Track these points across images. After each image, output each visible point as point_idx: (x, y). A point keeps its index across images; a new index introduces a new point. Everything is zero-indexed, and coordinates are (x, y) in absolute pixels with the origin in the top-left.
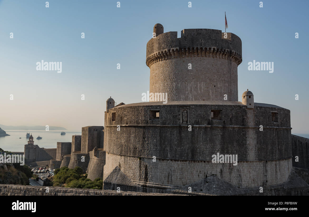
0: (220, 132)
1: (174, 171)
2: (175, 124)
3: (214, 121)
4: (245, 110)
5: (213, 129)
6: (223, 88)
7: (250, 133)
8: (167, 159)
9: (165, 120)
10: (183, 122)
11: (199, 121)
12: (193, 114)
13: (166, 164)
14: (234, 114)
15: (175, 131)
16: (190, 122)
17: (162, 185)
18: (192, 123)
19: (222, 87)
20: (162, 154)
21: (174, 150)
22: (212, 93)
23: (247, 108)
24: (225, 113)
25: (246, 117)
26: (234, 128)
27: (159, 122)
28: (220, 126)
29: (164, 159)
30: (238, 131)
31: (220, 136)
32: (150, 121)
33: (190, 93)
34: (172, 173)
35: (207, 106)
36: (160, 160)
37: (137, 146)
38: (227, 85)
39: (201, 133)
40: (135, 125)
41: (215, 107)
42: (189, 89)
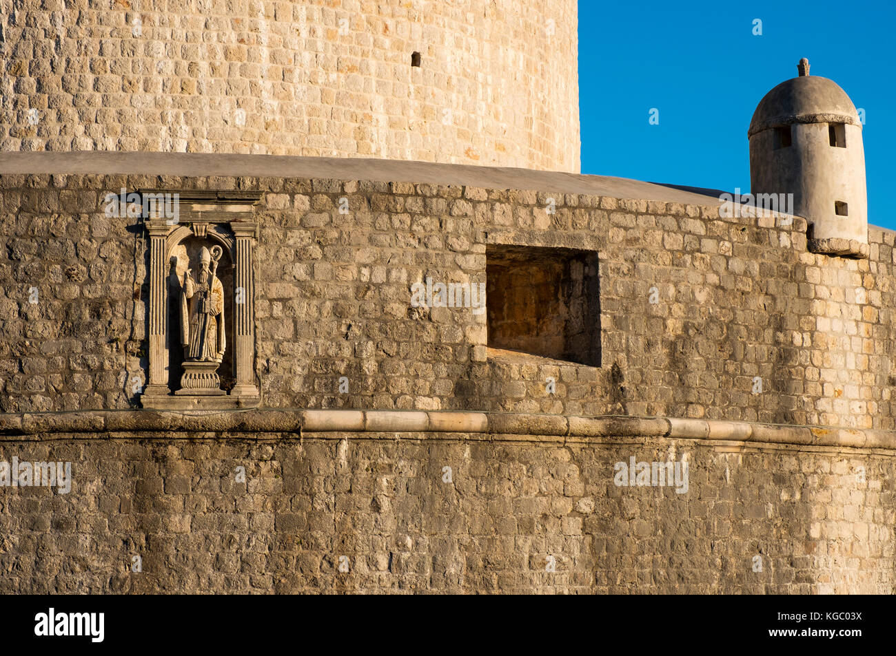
0: (577, 487)
2: (91, 406)
3: (515, 374)
4: (800, 267)
5: (506, 456)
6: (489, 90)
7: (840, 496)
10: (184, 381)
11: (355, 370)
12: (291, 290)
14: (701, 297)
16: (258, 381)
18: (288, 392)
19: (480, 76)
22: (392, 125)
23: (812, 247)
24: (620, 290)
25: (807, 336)
26: (702, 443)
28: (579, 422)
30: (739, 475)
31: (573, 526)
33: (170, 114)
35: (441, 204)
38: (514, 62)
39: (385, 504)
41: (523, 213)
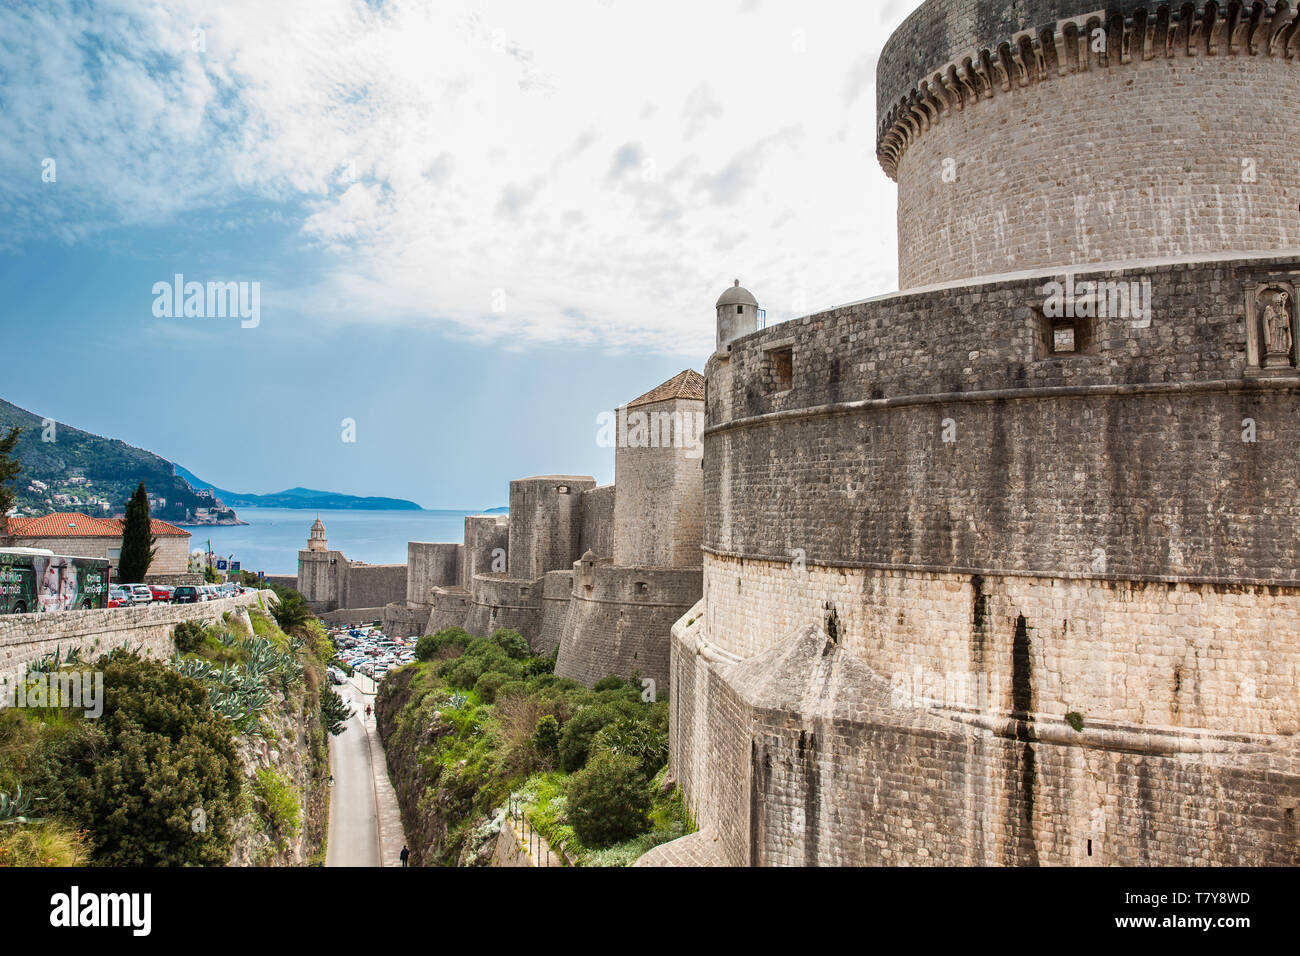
1: (1211, 647)
2: (1215, 377)
8: (1165, 577)
9: (1141, 355)
10: (1267, 363)
13: (1157, 607)
15: (1217, 418)
17: (1136, 731)
20: (1126, 554)
21: (1211, 528)
27: (1105, 371)
29: (1145, 583)
32: (1037, 365)
34: (1200, 660)
36: (1113, 587)
37: (955, 514)
40: (937, 394)
42: (1167, 221)
